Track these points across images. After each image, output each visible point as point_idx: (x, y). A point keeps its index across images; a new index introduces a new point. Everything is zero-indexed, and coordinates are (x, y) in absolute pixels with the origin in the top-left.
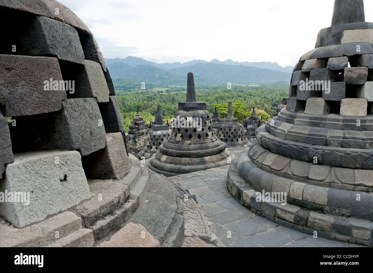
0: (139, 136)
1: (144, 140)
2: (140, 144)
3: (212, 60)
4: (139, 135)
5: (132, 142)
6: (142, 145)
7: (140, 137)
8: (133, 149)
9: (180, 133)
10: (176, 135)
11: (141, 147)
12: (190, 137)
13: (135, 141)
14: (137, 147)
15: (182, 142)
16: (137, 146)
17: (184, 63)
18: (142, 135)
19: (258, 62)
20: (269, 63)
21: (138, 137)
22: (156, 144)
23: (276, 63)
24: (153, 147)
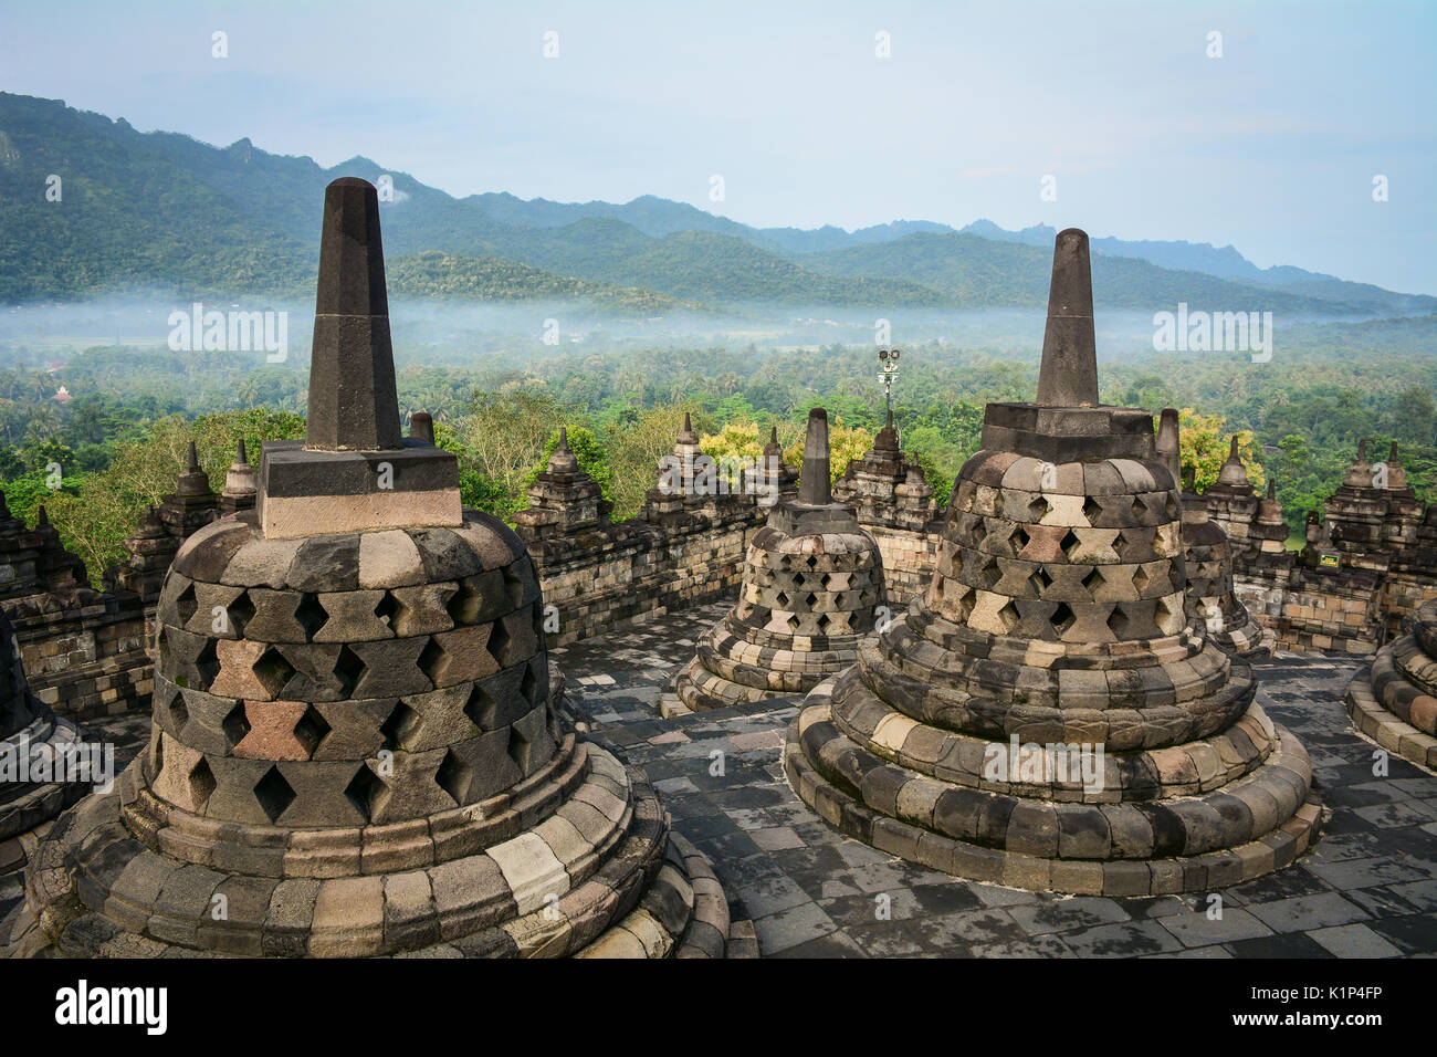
0: (689, 538)
1: (707, 556)
2: (690, 573)
3: (970, 224)
4: (689, 533)
5: (657, 562)
6: (699, 579)
7: (694, 540)
8: (658, 594)
9: (997, 587)
10: (970, 599)
11: (695, 587)
12: (1062, 615)
13: (667, 556)
14: (677, 586)
15: (1010, 644)
16: (678, 578)
17: (858, 232)
18: (700, 532)
19: (1157, 242)
20: (1204, 249)
21: (686, 541)
22: (790, 603)
23: (1230, 248)
24: (775, 614)
